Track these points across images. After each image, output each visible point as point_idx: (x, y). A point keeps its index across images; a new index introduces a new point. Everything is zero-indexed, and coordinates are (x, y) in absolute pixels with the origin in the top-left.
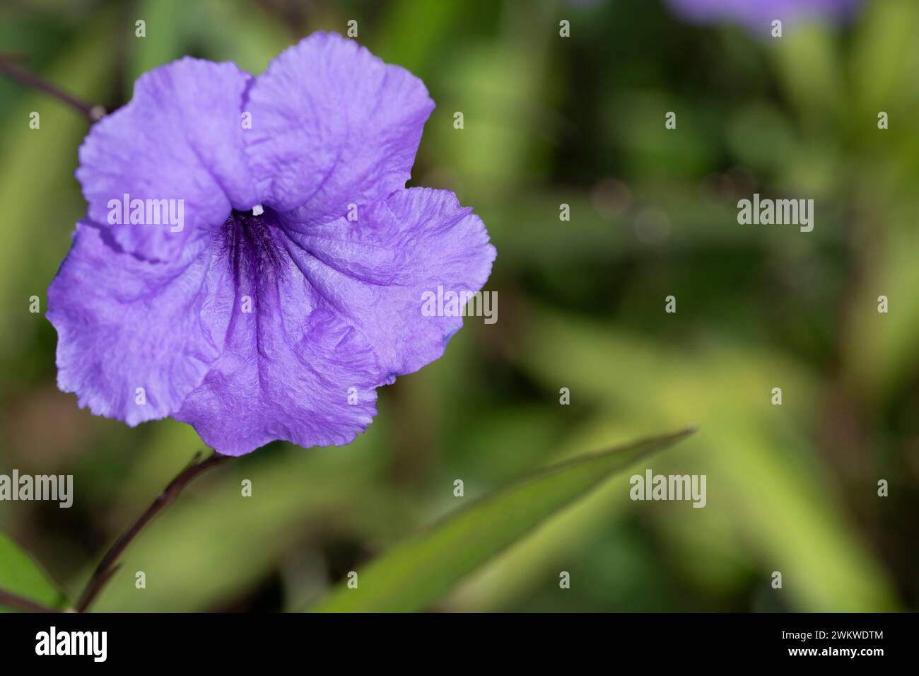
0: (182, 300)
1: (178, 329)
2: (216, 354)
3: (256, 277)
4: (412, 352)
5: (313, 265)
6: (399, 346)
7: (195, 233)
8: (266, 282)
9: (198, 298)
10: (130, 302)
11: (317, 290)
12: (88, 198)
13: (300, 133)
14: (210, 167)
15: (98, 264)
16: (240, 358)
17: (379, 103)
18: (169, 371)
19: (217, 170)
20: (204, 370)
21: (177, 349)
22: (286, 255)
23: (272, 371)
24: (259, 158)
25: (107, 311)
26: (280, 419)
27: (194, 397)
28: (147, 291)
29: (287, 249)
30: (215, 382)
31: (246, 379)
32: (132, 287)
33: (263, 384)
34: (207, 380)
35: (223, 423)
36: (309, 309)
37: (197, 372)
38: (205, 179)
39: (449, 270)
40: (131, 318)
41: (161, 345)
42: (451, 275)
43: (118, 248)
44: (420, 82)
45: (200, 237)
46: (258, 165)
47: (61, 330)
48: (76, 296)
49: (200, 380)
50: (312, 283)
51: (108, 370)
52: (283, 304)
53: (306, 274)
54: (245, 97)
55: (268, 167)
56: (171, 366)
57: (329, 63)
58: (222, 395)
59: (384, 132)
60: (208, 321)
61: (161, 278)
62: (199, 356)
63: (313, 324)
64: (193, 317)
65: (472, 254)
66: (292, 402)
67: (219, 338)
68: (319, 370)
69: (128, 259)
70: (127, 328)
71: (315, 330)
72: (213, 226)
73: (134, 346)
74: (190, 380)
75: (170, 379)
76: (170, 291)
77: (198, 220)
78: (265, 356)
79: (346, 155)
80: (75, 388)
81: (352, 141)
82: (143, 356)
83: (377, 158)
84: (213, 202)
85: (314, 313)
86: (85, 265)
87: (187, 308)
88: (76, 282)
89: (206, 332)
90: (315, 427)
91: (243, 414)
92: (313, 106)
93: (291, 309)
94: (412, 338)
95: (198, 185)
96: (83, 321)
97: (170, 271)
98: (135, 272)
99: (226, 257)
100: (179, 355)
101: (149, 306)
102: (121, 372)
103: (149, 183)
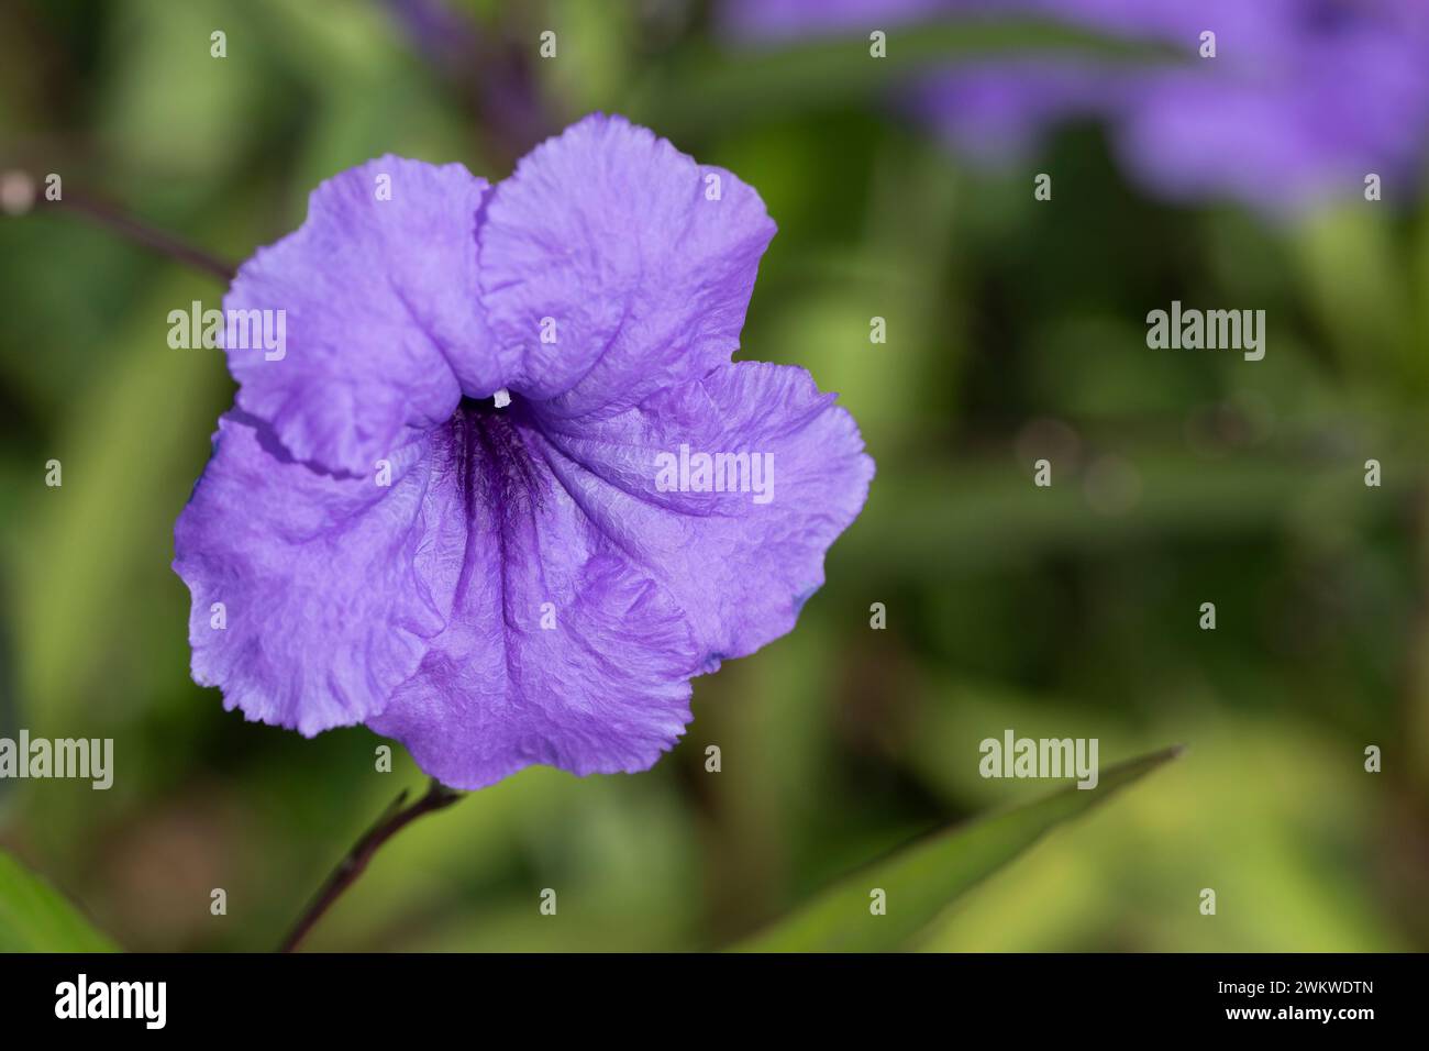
0: (385, 538)
1: (380, 584)
2: (439, 625)
3: (501, 507)
4: (746, 622)
5: (590, 485)
6: (726, 611)
7: (405, 432)
8: (516, 512)
9: (409, 538)
10: (303, 541)
11: (596, 523)
12: (237, 376)
13: (567, 271)
14: (426, 326)
15: (254, 482)
16: (477, 632)
17: (691, 224)
18: (367, 649)
19: (438, 329)
20: (421, 650)
21: (378, 616)
22: (546, 472)
23: (527, 653)
24: (503, 313)
25: (268, 555)
26: (540, 729)
27: (405, 695)
28: (330, 524)
29: (549, 463)
30: (436, 669)
31: (488, 663)
32: (308, 518)
33: (513, 673)
34: (425, 666)
35: (450, 737)
36: (584, 556)
37: (410, 652)
38: (419, 344)
39: (802, 493)
40: (307, 566)
41: (354, 609)
42: (805, 501)
43: (283, 455)
44: (753, 190)
45: (412, 439)
46: (502, 322)
47: (196, 588)
48: (220, 534)
49: (414, 666)
50: (588, 513)
51: (269, 649)
52: (543, 547)
53: (579, 499)
54: (481, 217)
55: (518, 326)
56: (370, 642)
57: (610, 164)
58: (450, 691)
59: (698, 271)
60: (425, 575)
61: (353, 503)
62: (413, 627)
63: (591, 577)
64: (402, 566)
65: (838, 468)
66: (558, 701)
67: (444, 600)
68: (600, 649)
69: (302, 472)
70: (298, 581)
71: (593, 587)
72: (432, 421)
73: (311, 611)
74: (399, 665)
75: (368, 663)
76: (366, 524)
77: (408, 408)
78: (516, 630)
79: (640, 307)
80: (219, 680)
81: (649, 285)
82: (325, 625)
83: (687, 312)
84: (432, 380)
85: (591, 561)
86: (233, 485)
87: (393, 551)
88: (219, 511)
89: (423, 590)
90: (596, 742)
91: (482, 721)
92: (586, 230)
93: (556, 554)
94: (745, 599)
95: (409, 354)
96: (230, 574)
97: (366, 491)
98: (311, 493)
99: (453, 475)
100: (382, 624)
101: (333, 547)
102: (290, 653)
103: (332, 350)
